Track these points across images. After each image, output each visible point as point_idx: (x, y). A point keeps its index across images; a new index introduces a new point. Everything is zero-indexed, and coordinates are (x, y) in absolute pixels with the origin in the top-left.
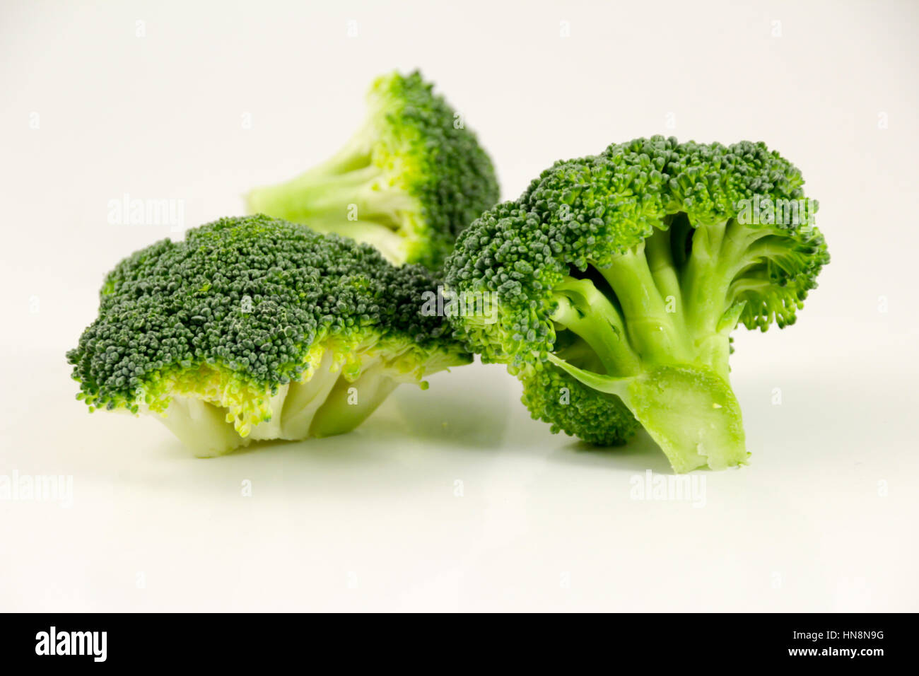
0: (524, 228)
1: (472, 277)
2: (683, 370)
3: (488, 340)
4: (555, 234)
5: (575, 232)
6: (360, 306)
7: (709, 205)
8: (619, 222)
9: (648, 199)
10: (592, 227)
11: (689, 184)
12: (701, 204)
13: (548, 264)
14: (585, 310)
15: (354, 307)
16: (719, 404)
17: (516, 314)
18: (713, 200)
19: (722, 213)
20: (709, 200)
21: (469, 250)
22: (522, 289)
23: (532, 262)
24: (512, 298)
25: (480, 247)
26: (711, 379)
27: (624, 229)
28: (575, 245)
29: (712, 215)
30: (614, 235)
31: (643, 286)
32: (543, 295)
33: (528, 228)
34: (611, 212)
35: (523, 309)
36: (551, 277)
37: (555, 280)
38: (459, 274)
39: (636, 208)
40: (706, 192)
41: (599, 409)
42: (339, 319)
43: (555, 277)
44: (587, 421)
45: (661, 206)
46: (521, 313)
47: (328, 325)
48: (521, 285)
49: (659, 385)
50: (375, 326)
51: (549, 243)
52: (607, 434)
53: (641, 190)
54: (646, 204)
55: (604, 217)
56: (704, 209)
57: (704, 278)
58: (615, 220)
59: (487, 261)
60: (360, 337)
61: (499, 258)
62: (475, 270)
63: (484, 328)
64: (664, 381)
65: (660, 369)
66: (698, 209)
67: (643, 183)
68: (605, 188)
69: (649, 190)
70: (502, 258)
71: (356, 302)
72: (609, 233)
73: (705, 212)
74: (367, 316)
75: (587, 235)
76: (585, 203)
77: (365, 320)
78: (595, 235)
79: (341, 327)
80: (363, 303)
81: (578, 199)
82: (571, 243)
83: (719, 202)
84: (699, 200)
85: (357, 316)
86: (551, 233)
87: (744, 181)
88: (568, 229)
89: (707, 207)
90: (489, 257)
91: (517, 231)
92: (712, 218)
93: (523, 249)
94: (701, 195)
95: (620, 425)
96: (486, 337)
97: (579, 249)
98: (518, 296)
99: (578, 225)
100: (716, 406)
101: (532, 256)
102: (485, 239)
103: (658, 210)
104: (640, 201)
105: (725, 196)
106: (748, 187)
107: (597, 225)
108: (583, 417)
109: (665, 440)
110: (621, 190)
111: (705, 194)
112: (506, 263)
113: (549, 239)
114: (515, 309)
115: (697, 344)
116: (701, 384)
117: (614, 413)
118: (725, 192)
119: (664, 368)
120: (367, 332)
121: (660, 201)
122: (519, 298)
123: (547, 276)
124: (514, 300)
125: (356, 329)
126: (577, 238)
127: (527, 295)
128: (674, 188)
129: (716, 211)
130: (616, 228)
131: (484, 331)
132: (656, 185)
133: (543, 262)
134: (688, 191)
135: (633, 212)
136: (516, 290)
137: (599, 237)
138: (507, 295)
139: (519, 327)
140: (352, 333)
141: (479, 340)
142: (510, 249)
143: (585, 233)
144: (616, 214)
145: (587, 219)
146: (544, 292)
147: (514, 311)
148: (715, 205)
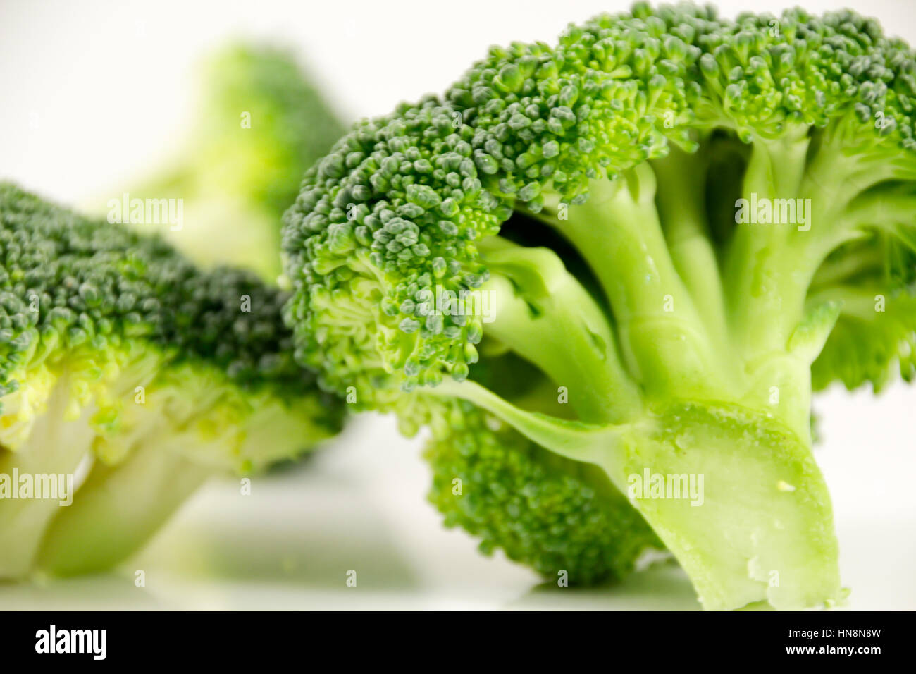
0: (427, 133)
1: (329, 222)
2: (723, 412)
3: (360, 360)
4: (485, 140)
5: (520, 135)
6: (123, 296)
7: (772, 97)
8: (604, 117)
9: (658, 85)
10: (553, 122)
11: (736, 62)
12: (758, 97)
13: (470, 189)
14: (541, 303)
15: (112, 299)
16: (791, 482)
17: (406, 284)
18: (779, 88)
19: (796, 114)
20: (773, 90)
21: (326, 178)
22: (419, 237)
23: (440, 190)
24: (401, 251)
25: (345, 171)
26: (774, 432)
27: (612, 132)
28: (522, 160)
29: (779, 117)
30: (593, 139)
31: (650, 261)
32: (458, 250)
33: (434, 133)
34: (588, 99)
35: (421, 274)
36: (474, 218)
37: (483, 226)
38: (305, 224)
39: (637, 99)
40: (767, 74)
41: (568, 500)
42: (84, 317)
43: (482, 219)
44: (545, 527)
45: (685, 104)
46: (415, 281)
47: (62, 326)
48: (418, 229)
49: (678, 442)
50: (152, 338)
51: (473, 157)
52: (581, 556)
53: (647, 70)
54: (657, 94)
55: (576, 107)
56: (764, 104)
57: (764, 252)
58: (596, 113)
59: (357, 191)
60: (123, 356)
61: (378, 183)
62: (334, 210)
63: (352, 333)
64: (686, 435)
65: (680, 410)
66: (753, 107)
67: (652, 59)
68: (579, 62)
69: (664, 71)
70: (384, 182)
71: (117, 292)
72: (584, 135)
73: (766, 109)
74: (137, 317)
75: (544, 140)
76: (541, 86)
77: (133, 322)
78: (560, 140)
79: (86, 332)
80: (129, 292)
81: (529, 81)
82: (514, 157)
83: (791, 93)
84: (755, 90)
85: (118, 317)
86: (478, 138)
87: (838, 58)
88: (509, 130)
89: (768, 99)
90: (361, 183)
91: (415, 140)
92: (779, 124)
93: (422, 164)
94: (759, 80)
95: (605, 540)
96: (357, 352)
97: (529, 168)
98: (410, 247)
99: (528, 121)
100: (784, 486)
101: (441, 177)
102: (356, 155)
103: (679, 111)
104: (644, 88)
105: (802, 83)
106: (845, 70)
107: (563, 119)
108: (537, 519)
109: (688, 547)
110: (609, 66)
111: (765, 80)
112: (392, 192)
113: (474, 149)
114: (406, 275)
115: (749, 369)
116: (757, 443)
117: (595, 511)
118: (803, 77)
119: (687, 409)
120: (136, 348)
121: (682, 93)
122: (413, 253)
123: (466, 215)
124: (405, 256)
125: (116, 340)
126: (525, 148)
127: (429, 248)
128: (708, 70)
129: (786, 110)
130: (598, 129)
131: (352, 341)
132: (675, 62)
133: (461, 187)
134: (733, 73)
135: (632, 104)
136: (407, 236)
137: (565, 146)
138: (390, 247)
139: (412, 305)
140: (108, 346)
141: (343, 363)
142: (399, 166)
143: (539, 137)
144: (599, 103)
145: (544, 113)
146: (461, 245)
147: (404, 279)
148: (783, 98)
